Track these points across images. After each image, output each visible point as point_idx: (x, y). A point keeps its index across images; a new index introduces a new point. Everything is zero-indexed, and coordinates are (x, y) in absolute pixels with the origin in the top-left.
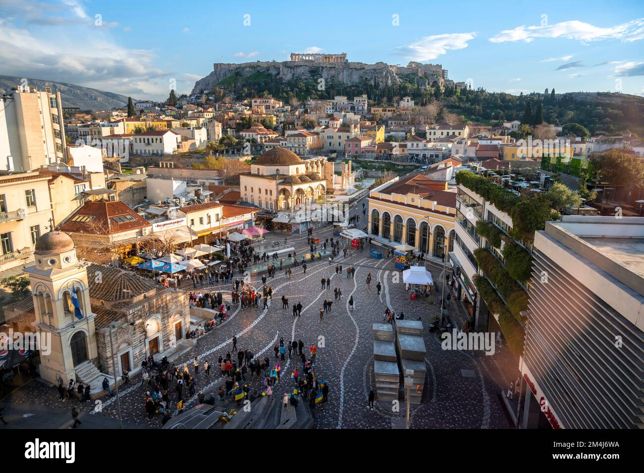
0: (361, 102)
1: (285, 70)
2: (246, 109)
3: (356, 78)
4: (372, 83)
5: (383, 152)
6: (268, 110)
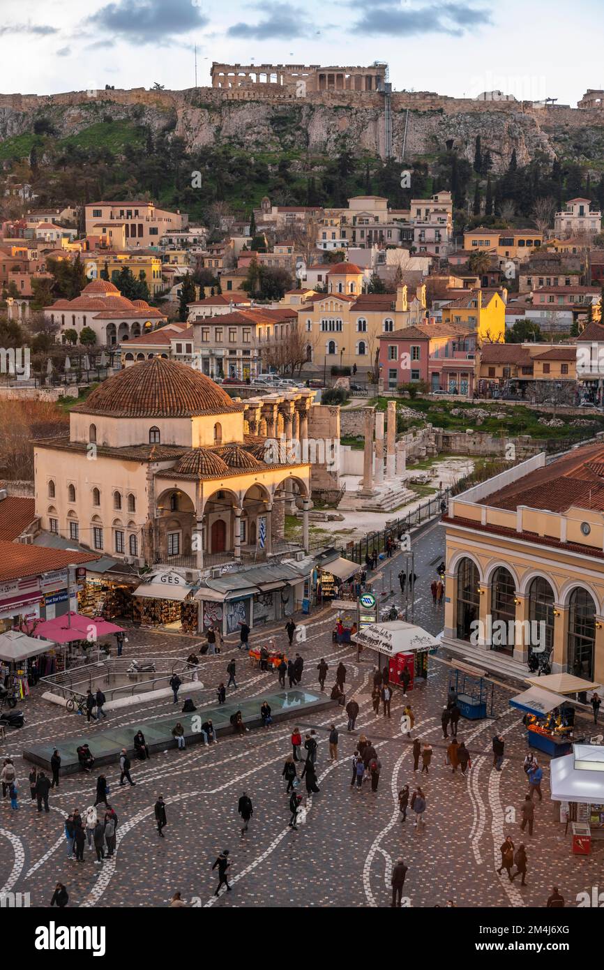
0: (434, 218)
1: (195, 115)
2: (66, 235)
3: (415, 141)
4: (469, 154)
5: (499, 372)
6: (137, 239)
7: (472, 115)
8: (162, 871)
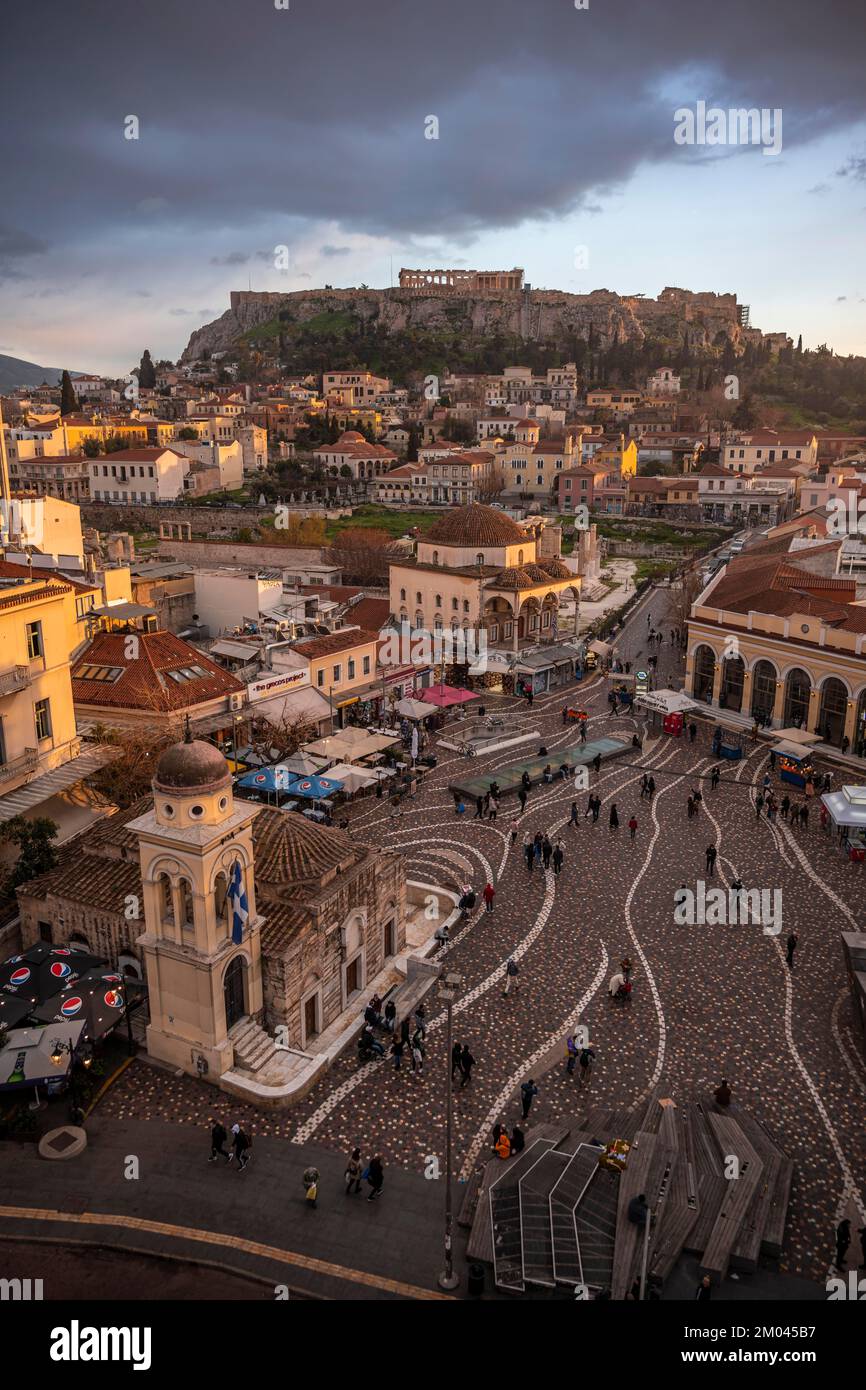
0: (564, 382)
1: (392, 307)
2: (311, 396)
3: (546, 326)
4: (584, 335)
5: (642, 498)
6: (359, 398)
7: (587, 306)
8: (585, 874)
